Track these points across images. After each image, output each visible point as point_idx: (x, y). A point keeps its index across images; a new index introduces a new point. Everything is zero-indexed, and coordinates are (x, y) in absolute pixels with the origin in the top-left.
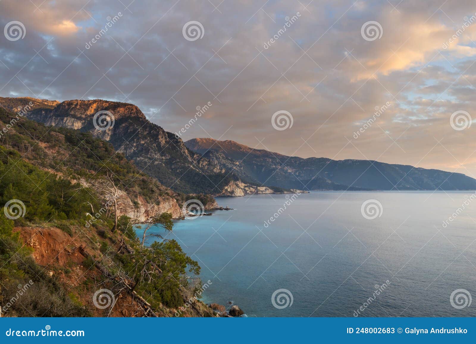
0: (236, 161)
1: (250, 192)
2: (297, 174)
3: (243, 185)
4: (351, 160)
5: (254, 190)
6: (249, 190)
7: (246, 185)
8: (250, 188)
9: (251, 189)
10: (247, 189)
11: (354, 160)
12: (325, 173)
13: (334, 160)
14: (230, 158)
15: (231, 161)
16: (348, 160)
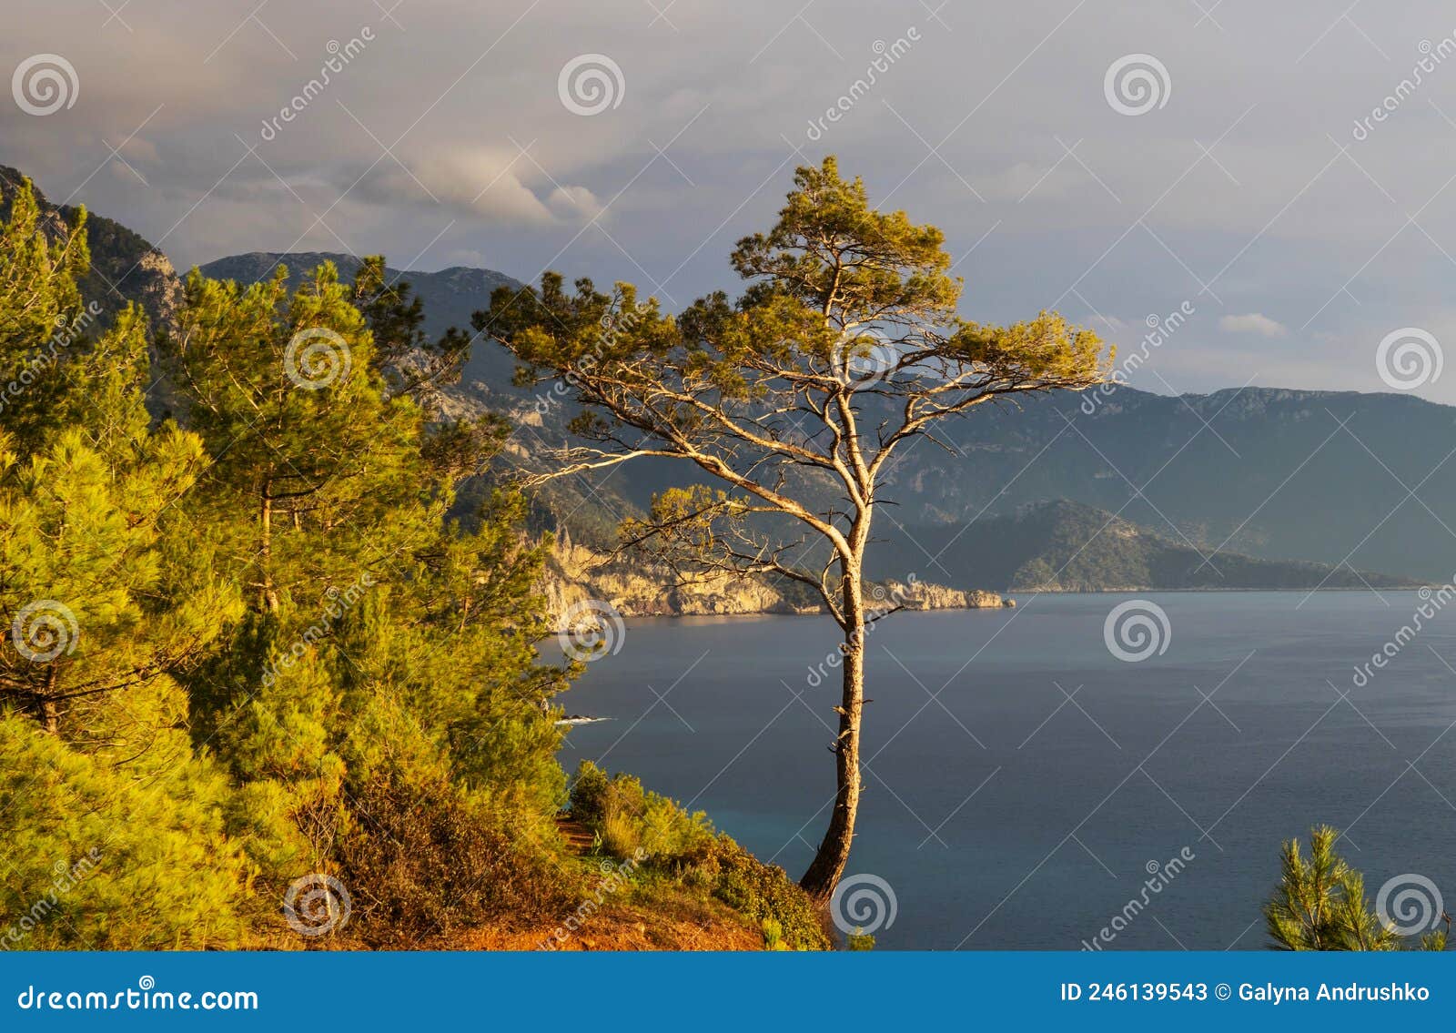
0: (522, 404)
1: (629, 603)
2: (919, 486)
3: (583, 555)
4: (1261, 393)
5: (655, 591)
6: (621, 589)
7: (600, 560)
8: (630, 577)
9: (638, 582)
10: (608, 583)
11: (1277, 391)
12: (1097, 476)
13: (1152, 395)
14: (481, 386)
15: (489, 404)
16: (1245, 394)
